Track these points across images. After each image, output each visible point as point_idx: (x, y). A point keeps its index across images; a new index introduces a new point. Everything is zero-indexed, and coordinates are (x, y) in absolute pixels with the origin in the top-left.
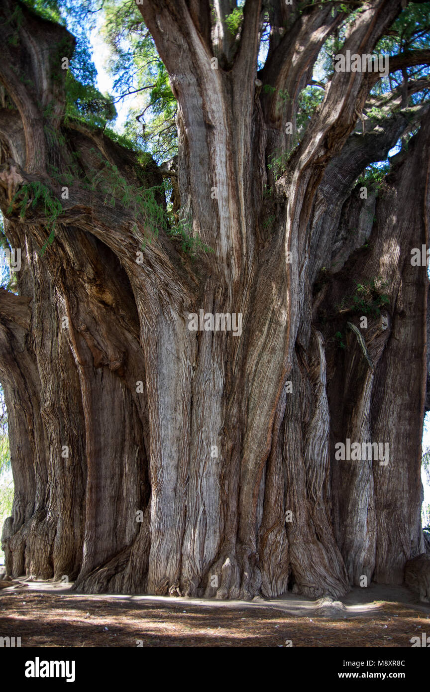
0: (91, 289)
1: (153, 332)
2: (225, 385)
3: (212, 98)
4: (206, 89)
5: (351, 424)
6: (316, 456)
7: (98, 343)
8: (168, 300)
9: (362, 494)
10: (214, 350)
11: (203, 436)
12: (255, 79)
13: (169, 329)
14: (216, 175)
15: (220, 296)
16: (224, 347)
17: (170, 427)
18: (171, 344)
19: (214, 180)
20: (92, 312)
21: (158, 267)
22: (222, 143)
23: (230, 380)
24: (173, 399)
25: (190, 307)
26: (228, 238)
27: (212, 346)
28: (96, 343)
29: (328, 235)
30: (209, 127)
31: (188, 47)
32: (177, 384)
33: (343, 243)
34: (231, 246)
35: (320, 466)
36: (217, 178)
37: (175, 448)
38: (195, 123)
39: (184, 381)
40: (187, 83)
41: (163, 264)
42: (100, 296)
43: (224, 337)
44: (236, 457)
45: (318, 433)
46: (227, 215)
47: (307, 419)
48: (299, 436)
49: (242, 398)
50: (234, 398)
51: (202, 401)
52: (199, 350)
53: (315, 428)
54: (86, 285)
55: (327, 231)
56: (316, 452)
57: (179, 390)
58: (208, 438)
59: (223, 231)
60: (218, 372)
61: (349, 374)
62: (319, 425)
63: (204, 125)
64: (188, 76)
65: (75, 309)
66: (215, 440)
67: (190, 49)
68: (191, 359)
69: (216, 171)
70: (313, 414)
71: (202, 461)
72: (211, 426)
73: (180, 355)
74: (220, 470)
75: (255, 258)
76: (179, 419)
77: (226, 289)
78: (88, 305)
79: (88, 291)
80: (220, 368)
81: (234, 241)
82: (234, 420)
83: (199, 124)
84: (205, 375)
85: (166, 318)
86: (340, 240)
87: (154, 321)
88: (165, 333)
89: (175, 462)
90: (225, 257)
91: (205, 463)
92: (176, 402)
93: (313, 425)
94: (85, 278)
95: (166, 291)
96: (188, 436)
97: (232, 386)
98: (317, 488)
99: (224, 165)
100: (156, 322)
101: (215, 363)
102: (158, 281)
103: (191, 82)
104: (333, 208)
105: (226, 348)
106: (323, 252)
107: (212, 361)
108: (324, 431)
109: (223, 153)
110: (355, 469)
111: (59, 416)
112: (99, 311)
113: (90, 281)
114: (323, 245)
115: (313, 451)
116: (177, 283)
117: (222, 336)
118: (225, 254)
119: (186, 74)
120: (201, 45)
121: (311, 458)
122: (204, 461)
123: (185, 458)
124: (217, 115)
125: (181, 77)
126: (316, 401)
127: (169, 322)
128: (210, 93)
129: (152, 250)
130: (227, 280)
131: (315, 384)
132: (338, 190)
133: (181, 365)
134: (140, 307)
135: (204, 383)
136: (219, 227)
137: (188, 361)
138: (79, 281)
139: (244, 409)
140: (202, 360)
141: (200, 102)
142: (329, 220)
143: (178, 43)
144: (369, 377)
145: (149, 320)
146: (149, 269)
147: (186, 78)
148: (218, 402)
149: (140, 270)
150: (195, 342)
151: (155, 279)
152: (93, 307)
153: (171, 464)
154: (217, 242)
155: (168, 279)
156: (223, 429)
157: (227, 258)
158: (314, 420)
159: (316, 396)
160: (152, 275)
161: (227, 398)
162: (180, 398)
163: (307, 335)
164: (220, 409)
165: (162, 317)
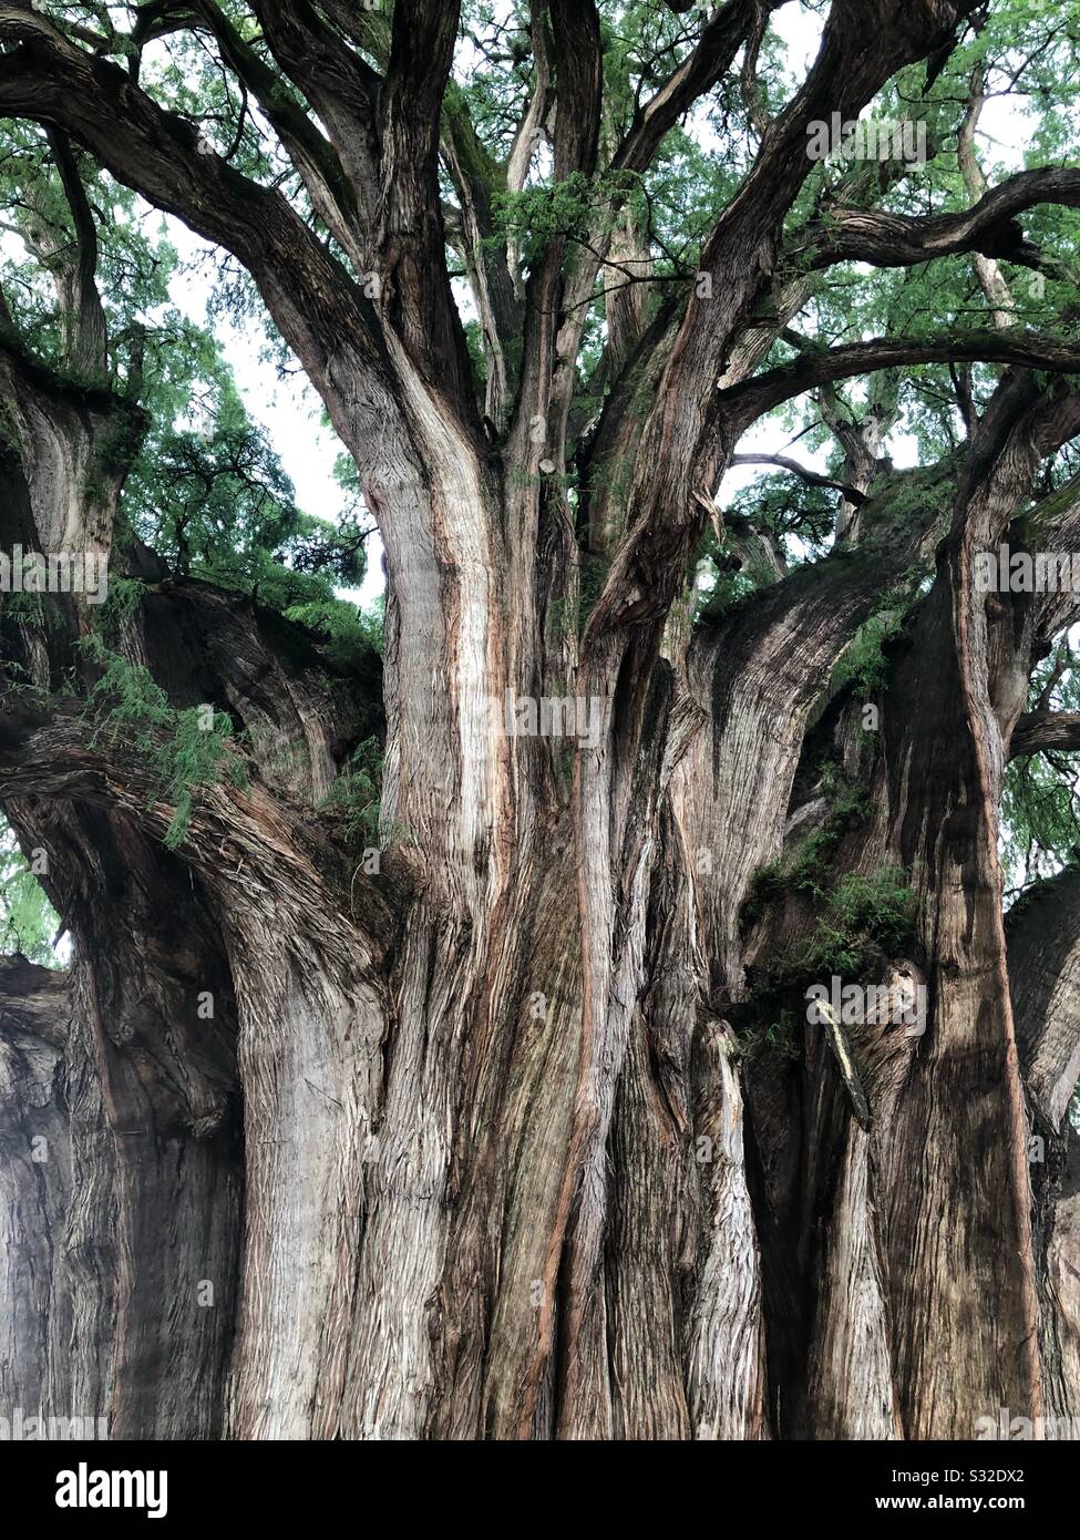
0: (145, 944)
1: (267, 1039)
2: (449, 1169)
3: (457, 509)
4: (442, 493)
5: (826, 1275)
6: (717, 1371)
7: (168, 1073)
8: (314, 958)
10: (425, 1079)
11: (382, 1311)
12: (540, 460)
13: (317, 1030)
14: (458, 669)
15: (447, 943)
16: (453, 1071)
17: (301, 1286)
18: (322, 1067)
19: (453, 681)
20: (152, 997)
21: (282, 883)
22: (478, 601)
23: (461, 1156)
24: (318, 1209)
25: (369, 974)
26: (482, 806)
27: (422, 1068)
28: (162, 1073)
29: (774, 785)
30: (449, 572)
31: (398, 411)
32: (330, 1170)
33: (827, 802)
34: (488, 824)
35: (732, 1403)
36: (461, 676)
37: (310, 1349)
38: (414, 564)
39: (346, 1160)
40: (398, 482)
41: (295, 875)
42: (169, 958)
43: (454, 1044)
44: (470, 1371)
45: (722, 1303)
46: (482, 756)
47: (689, 1258)
48: (664, 1312)
49: (490, 1202)
50: (469, 1204)
51: (387, 1212)
52: (386, 1081)
53: (713, 1286)
54: (135, 933)
55: (769, 776)
56: (716, 1359)
57: (335, 1185)
58: (394, 1317)
59: (469, 791)
60: (434, 1135)
61: (814, 1134)
62: (724, 1277)
63: (435, 568)
64: (399, 469)
65: (111, 993)
66: (415, 1322)
67: (403, 414)
68: (368, 1102)
69: (461, 661)
70: (704, 1249)
71: (372, 1385)
72: (405, 1282)
73: (345, 1092)
74: (423, 1414)
75: (535, 848)
76: (329, 1264)
77: (468, 925)
78: (143, 982)
79: (139, 948)
80: (441, 1124)
81: (494, 814)
82: (467, 1263)
83: (423, 566)
84: (397, 1142)
85: (309, 1003)
86: (816, 797)
87: (272, 1010)
88: (305, 1040)
89: (307, 1388)
90: (470, 850)
91: (381, 1390)
92: (325, 1218)
93: (708, 1277)
94: (131, 919)
95: (308, 937)
96: (345, 1311)
97: (466, 1171)
99: (479, 648)
100: (278, 1013)
101: (427, 1112)
102: (285, 915)
103: (406, 480)
104: (784, 724)
105: (460, 1069)
106: (763, 826)
107: (419, 1106)
108: (739, 1296)
109: (480, 623)
110: (842, 1413)
111: (103, 1270)
112: (168, 994)
113: (143, 924)
114: (763, 810)
115: (711, 1356)
116: (333, 918)
117: (450, 1040)
118: (472, 842)
119: (396, 464)
120: (429, 404)
121: (704, 1377)
122: (377, 1386)
123: (334, 1378)
124: (466, 544)
125: (385, 472)
126: (714, 1208)
127: (318, 1013)
128: (452, 499)
129: (264, 844)
130: (471, 904)
131: (710, 1163)
132: (795, 682)
133: (343, 1118)
134: (240, 979)
135: (392, 1164)
136: (458, 784)
137: (361, 1108)
138: (120, 925)
139: (494, 1231)
140: (393, 1102)
141: (428, 520)
142: (777, 751)
143: (377, 405)
144: (856, 1138)
145: (259, 1009)
146: (258, 886)
147: (396, 473)
148: (431, 1214)
149: (235, 891)
150: (378, 1058)
151: (276, 910)
152: (154, 986)
153: (295, 1396)
154: (451, 816)
155: (311, 909)
156: (438, 1289)
157: (476, 853)
158: (710, 1264)
159: (714, 1194)
160: (265, 902)
161: (452, 1203)
162: (333, 1206)
163: (683, 1031)
164: (436, 1234)
165: (301, 1002)
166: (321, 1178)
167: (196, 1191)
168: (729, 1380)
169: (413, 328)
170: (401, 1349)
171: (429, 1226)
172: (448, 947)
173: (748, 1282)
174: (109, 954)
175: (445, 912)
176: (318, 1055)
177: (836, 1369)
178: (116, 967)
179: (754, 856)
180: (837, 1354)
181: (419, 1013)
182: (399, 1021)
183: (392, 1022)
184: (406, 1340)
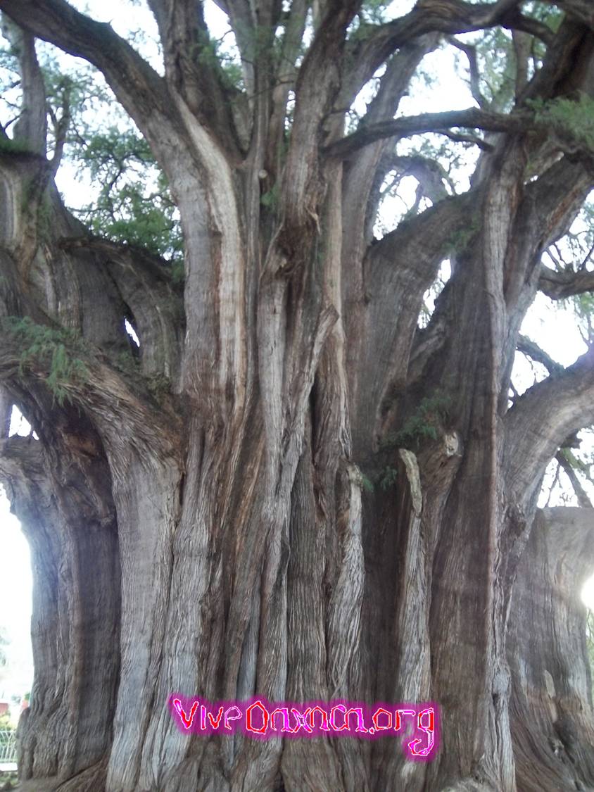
0: (69, 440)
1: (122, 486)
2: (210, 542)
3: (220, 199)
4: (210, 190)
6: (341, 627)
7: (87, 498)
8: (144, 447)
9: (410, 680)
10: (200, 501)
11: (179, 605)
12: (259, 171)
13: (148, 480)
14: (219, 291)
15: (210, 436)
16: (213, 498)
17: (144, 594)
18: (152, 496)
19: (217, 298)
20: (76, 464)
22: (230, 251)
23: (216, 537)
24: (151, 561)
25: (172, 453)
26: (231, 365)
27: (198, 496)
28: (84, 498)
30: (215, 235)
31: (185, 145)
32: (157, 543)
34: (235, 374)
36: (221, 295)
37: (149, 621)
38: (196, 234)
39: (164, 539)
41: (130, 409)
42: (81, 446)
43: (213, 484)
45: (345, 597)
46: (230, 338)
47: (330, 579)
51: (182, 562)
52: (181, 502)
53: (342, 590)
54: (63, 435)
56: (341, 621)
57: (159, 551)
58: (184, 607)
59: (224, 357)
60: (204, 527)
62: (346, 586)
63: (208, 234)
64: (187, 180)
65: (56, 463)
66: (194, 609)
68: (174, 512)
69: (221, 287)
70: (338, 574)
72: (189, 592)
73: (162, 507)
74: (198, 647)
76: (157, 585)
77: (221, 427)
78: (71, 457)
79: (66, 442)
80: (207, 522)
81: (238, 369)
82: (218, 584)
83: (201, 234)
84: (186, 531)
85: (144, 468)
87: (123, 472)
88: (142, 485)
89: (148, 636)
90: (223, 388)
91: (178, 637)
92: (154, 565)
93: (339, 586)
95: (140, 437)
96: (163, 605)
97: (219, 543)
98: (339, 671)
99: (230, 278)
100: (126, 474)
101: (200, 515)
102: (127, 427)
103: (191, 186)
105: (216, 496)
106: (398, 357)
107: (197, 513)
108: (353, 594)
109: (231, 264)
112: (83, 462)
113: (66, 431)
114: (398, 348)
115: (338, 621)
116: (152, 428)
117: (211, 483)
118: (225, 384)
119: (185, 177)
121: (335, 630)
123: (160, 633)
124: (224, 219)
125: (179, 182)
126: (343, 556)
127: (148, 471)
128: (217, 194)
129: (114, 395)
130: (223, 416)
131: (343, 535)
133: (162, 519)
134: (109, 458)
135: (183, 541)
136: (218, 354)
137: (170, 515)
141: (204, 207)
143: (174, 144)
144: (413, 521)
146: (111, 415)
147: (187, 182)
148: (202, 563)
149: (100, 418)
150: (177, 492)
151: (122, 426)
152: (77, 460)
153: (142, 640)
154: (213, 371)
155: (140, 424)
156: (205, 596)
157: (227, 389)
158: (340, 580)
159: (343, 549)
160: (116, 422)
161: (212, 558)
162: (159, 560)
163: (332, 472)
164: (205, 571)
165: (139, 467)
166: (153, 548)
167: (106, 549)
168: (345, 631)
169: (192, 94)
170: (187, 621)
171: (201, 568)
172: (210, 437)
173: (358, 588)
174: (53, 445)
175: (208, 421)
176: (149, 491)
177: (400, 625)
178: (57, 451)
179: (392, 373)
180: (401, 618)
181: (196, 471)
182: (187, 475)
183: (183, 475)
184: (190, 617)
